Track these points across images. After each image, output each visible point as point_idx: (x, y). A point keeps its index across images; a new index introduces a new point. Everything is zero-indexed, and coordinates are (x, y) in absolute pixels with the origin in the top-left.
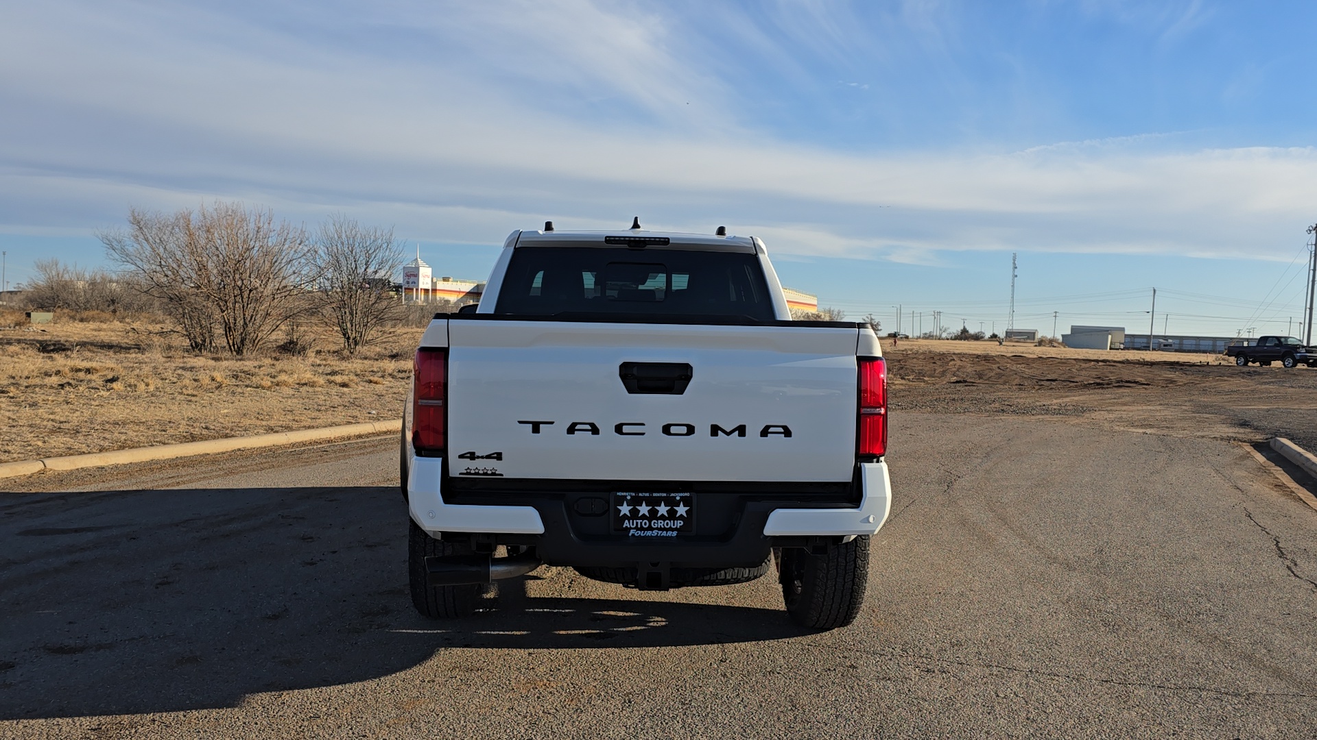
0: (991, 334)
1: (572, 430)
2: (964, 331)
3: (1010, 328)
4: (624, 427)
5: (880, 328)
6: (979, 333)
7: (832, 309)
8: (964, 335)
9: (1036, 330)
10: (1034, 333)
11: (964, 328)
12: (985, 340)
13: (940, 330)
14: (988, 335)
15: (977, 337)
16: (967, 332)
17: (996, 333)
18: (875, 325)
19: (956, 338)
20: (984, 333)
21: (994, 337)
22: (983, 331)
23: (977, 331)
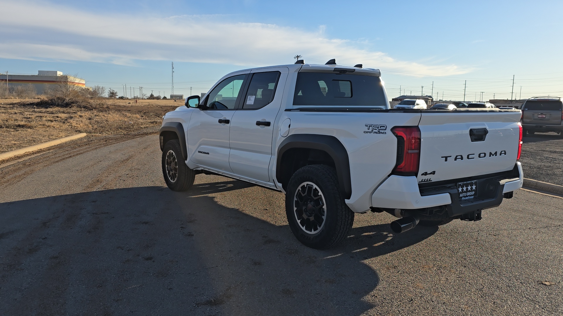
0: (163, 97)
1: (456, 159)
2: (152, 95)
3: (172, 94)
4: (470, 156)
5: (117, 94)
6: (158, 96)
7: (99, 86)
8: (152, 97)
9: (183, 95)
10: (182, 96)
11: (152, 94)
12: (161, 100)
13: (143, 95)
14: (162, 97)
15: (158, 98)
16: (153, 96)
17: (165, 96)
18: (115, 93)
19: (149, 99)
20: (160, 96)
21: (165, 98)
22: (160, 95)
23: (158, 95)
